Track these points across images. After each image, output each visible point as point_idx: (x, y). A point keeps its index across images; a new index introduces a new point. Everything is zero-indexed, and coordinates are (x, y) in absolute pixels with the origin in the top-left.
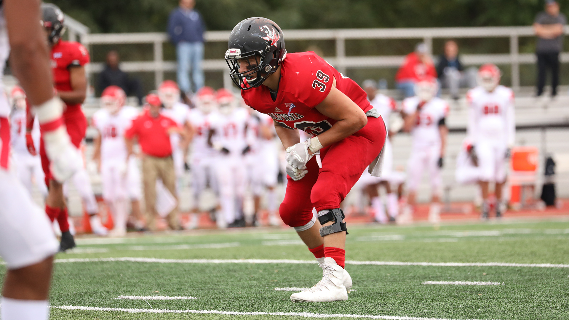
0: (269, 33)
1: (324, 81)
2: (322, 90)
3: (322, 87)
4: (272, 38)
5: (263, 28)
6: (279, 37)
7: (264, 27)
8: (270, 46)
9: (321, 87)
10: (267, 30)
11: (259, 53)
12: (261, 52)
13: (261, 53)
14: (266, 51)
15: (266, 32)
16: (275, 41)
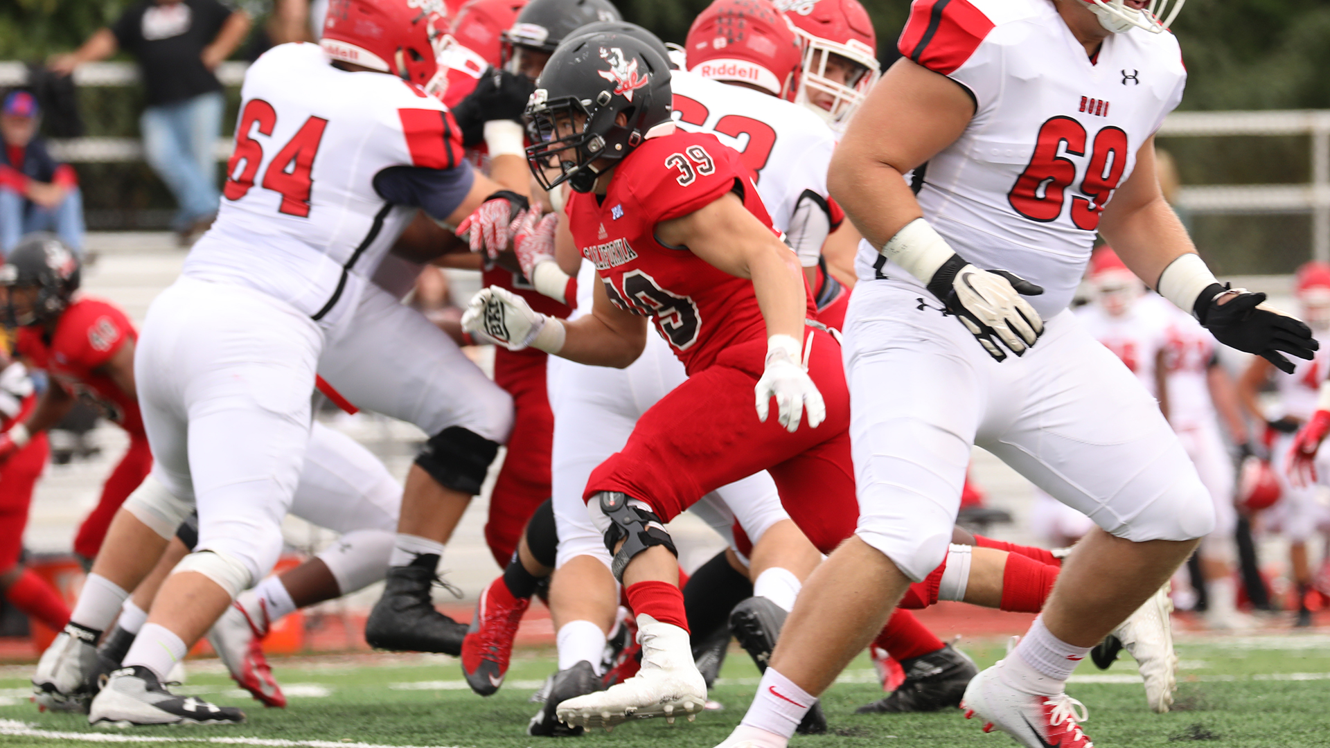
0: (617, 66)
1: (698, 168)
2: (682, 180)
3: (685, 175)
4: (624, 78)
5: (609, 51)
6: (644, 81)
7: (613, 50)
8: (613, 95)
9: (684, 173)
10: (617, 58)
11: (580, 106)
12: (586, 102)
13: (587, 107)
14: (598, 104)
15: (612, 61)
16: (628, 85)
